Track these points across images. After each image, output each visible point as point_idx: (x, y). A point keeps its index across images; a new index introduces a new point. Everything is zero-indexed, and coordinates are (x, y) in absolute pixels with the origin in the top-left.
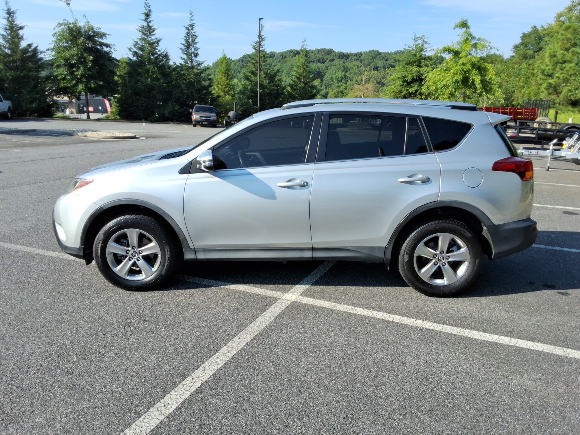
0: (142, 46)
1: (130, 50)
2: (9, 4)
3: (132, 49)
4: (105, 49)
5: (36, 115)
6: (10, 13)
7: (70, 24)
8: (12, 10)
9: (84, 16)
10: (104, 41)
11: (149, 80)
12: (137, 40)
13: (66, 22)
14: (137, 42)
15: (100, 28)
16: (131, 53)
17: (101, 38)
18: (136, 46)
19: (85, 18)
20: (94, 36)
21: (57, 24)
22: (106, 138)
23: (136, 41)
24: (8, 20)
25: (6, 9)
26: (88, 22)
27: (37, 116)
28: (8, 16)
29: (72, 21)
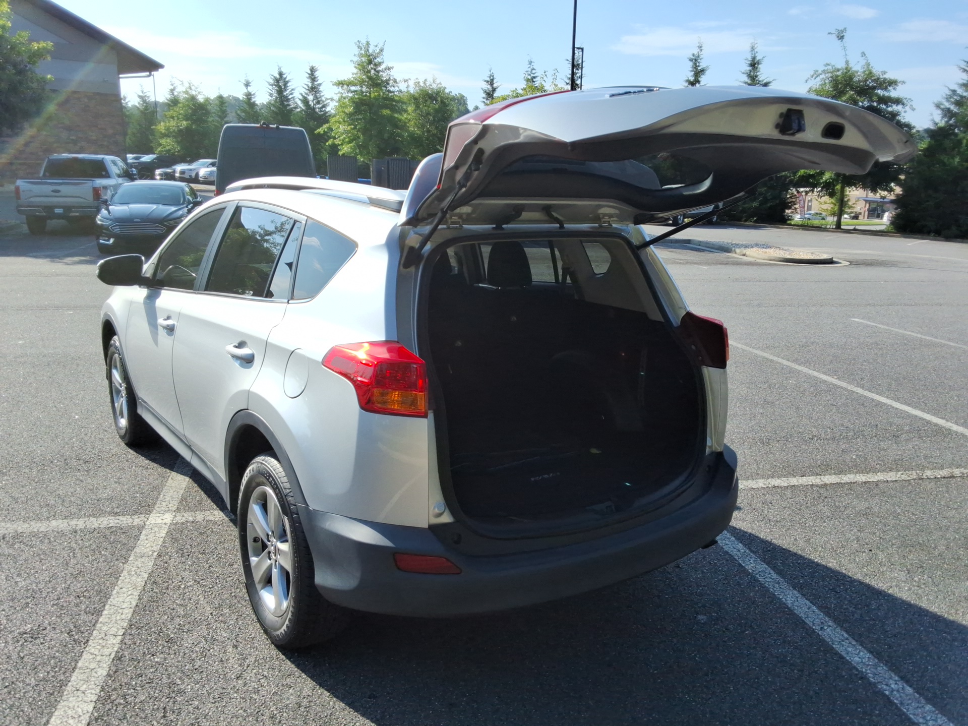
0: (962, 97)
1: (938, 106)
2: (756, 50)
3: (942, 104)
4: (894, 108)
5: (755, 219)
6: (754, 64)
7: (838, 70)
8: (758, 58)
9: (863, 54)
10: (893, 93)
11: (957, 160)
12: (956, 87)
13: (830, 67)
14: (954, 91)
15: (885, 73)
16: (939, 112)
17: (886, 89)
18: (951, 97)
19: (864, 57)
20: (874, 88)
21: (812, 73)
22: (770, 260)
23: (952, 88)
24: (749, 76)
25: (750, 59)
26: (868, 64)
27: (756, 222)
28: (751, 68)
29: (841, 65)
